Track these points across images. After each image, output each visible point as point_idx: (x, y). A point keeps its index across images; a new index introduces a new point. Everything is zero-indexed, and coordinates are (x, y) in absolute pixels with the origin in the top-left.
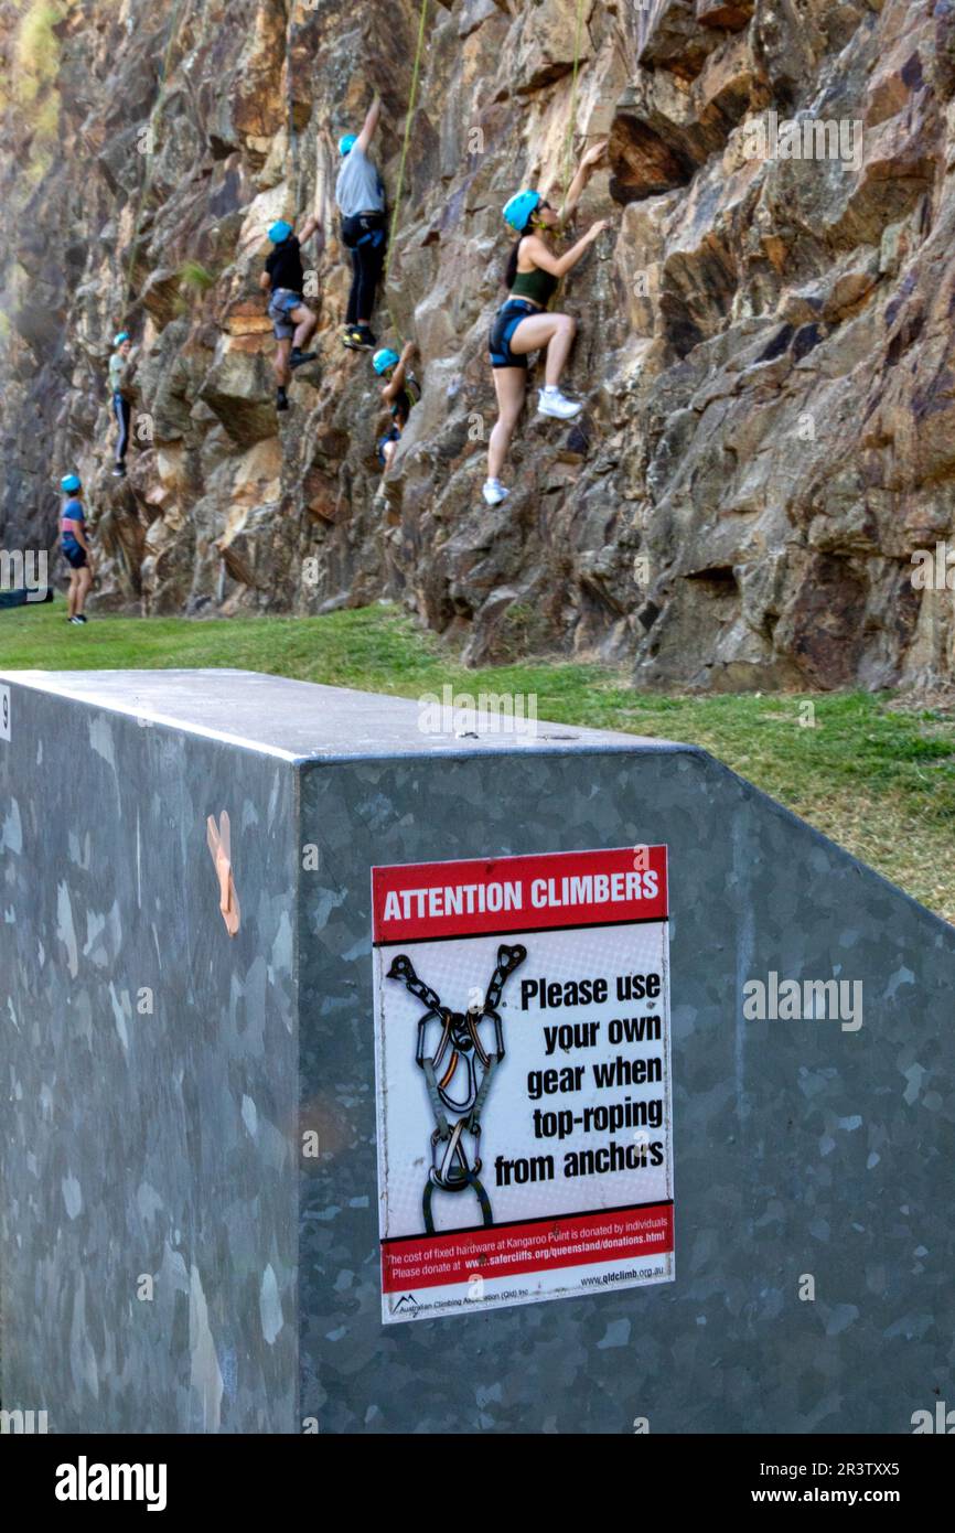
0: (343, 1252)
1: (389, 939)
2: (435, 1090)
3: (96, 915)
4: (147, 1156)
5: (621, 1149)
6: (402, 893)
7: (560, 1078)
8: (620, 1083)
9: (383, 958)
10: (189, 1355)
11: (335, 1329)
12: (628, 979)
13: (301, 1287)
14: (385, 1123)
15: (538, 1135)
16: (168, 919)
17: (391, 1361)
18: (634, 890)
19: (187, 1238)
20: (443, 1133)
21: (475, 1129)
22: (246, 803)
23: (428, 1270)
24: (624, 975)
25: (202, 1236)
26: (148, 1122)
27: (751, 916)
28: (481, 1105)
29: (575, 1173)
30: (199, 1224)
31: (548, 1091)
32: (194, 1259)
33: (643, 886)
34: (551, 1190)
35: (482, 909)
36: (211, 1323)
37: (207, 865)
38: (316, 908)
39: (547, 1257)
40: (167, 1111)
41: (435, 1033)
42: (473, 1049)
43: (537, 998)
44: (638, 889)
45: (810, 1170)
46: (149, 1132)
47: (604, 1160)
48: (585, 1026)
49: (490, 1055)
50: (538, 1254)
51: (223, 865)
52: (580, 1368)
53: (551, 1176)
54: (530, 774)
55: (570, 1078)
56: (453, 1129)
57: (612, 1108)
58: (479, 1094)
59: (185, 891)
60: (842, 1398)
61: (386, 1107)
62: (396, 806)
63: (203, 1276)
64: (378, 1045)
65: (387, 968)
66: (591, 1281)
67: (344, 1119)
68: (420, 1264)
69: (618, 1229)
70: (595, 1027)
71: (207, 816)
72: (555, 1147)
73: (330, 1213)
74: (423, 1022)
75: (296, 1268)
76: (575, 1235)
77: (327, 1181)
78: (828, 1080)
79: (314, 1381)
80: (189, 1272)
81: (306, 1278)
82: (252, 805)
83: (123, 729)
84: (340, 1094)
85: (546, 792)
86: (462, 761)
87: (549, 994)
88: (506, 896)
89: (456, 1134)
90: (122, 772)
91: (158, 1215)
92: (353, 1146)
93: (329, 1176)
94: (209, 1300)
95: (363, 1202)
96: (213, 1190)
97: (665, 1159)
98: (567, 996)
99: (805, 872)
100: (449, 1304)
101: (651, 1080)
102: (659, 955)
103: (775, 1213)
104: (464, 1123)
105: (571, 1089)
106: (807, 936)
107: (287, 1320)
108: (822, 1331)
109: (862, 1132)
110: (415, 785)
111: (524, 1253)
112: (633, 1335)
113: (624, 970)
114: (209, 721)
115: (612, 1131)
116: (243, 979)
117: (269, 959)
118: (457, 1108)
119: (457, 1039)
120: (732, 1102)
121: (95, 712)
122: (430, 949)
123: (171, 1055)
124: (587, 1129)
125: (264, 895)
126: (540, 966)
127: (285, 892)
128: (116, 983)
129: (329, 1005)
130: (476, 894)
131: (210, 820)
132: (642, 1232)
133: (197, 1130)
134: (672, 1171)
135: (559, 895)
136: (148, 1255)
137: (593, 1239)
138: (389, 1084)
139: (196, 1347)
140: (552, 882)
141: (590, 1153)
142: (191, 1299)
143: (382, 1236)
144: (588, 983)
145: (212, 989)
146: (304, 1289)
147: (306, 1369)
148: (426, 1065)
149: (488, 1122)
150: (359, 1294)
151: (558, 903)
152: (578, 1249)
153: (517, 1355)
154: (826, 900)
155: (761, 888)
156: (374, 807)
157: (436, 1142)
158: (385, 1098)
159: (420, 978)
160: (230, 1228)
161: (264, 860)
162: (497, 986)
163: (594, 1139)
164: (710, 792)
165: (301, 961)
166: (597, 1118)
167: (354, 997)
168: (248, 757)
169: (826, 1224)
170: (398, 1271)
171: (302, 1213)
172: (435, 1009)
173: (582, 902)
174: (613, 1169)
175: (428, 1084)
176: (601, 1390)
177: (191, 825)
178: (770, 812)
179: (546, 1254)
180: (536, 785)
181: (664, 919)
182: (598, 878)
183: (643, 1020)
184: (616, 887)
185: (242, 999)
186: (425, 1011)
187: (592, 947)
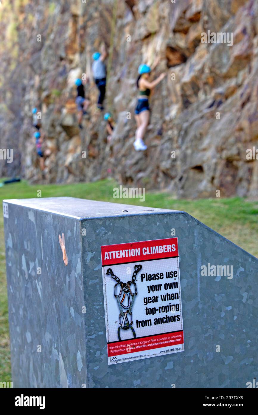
0: (97, 346)
1: (106, 264)
2: (120, 303)
3: (32, 262)
4: (47, 325)
5: (169, 317)
6: (109, 252)
7: (152, 299)
8: (168, 300)
9: (105, 269)
10: (60, 376)
11: (96, 367)
12: (169, 273)
13: (87, 356)
14: (107, 312)
15: (147, 314)
16: (50, 262)
17: (111, 375)
18: (169, 249)
19: (58, 346)
20: (122, 314)
21: (130, 313)
22: (68, 230)
23: (120, 350)
24: (168, 272)
25: (62, 345)
26: (47, 316)
27: (200, 255)
28: (132, 307)
29: (157, 324)
30: (61, 342)
31: (149, 303)
32: (60, 351)
33: (172, 248)
34: (151, 328)
35: (130, 256)
36: (65, 367)
37: (59, 247)
38: (87, 257)
39: (151, 346)
40: (52, 313)
41: (119, 288)
42: (129, 292)
43: (145, 278)
44: (170, 249)
45: (219, 321)
46: (47, 318)
47: (164, 320)
48: (158, 285)
49: (134, 294)
50: (148, 345)
51: (63, 247)
52: (160, 375)
53: (151, 325)
54: (141, 220)
55: (155, 299)
56: (125, 313)
57: (166, 306)
58: (131, 304)
59: (54, 255)
60: (230, 381)
61: (107, 308)
62: (107, 230)
63: (62, 355)
64: (104, 292)
65: (106, 272)
66: (162, 352)
67: (96, 311)
68: (118, 349)
69: (169, 338)
70: (161, 285)
71: (59, 235)
72: (152, 317)
73: (93, 336)
74: (116, 286)
75: (85, 351)
76: (158, 340)
77: (92, 328)
78: (222, 297)
79: (91, 380)
80: (59, 354)
81: (88, 353)
82: (70, 231)
83: (37, 213)
84: (95, 305)
85: (145, 225)
86: (123, 217)
87: (148, 277)
88: (136, 252)
89: (126, 314)
90: (37, 225)
91: (51, 340)
92: (99, 319)
93: (93, 326)
94: (64, 361)
95: (102, 333)
96: (64, 332)
97: (180, 319)
98: (153, 278)
99: (214, 243)
100: (125, 359)
101: (176, 299)
102: (177, 266)
103: (210, 332)
104: (128, 311)
105: (155, 302)
106: (215, 260)
107: (84, 364)
108: (224, 363)
109: (232, 310)
110: (111, 224)
111: (145, 345)
112: (174, 366)
113: (168, 270)
114: (58, 211)
115: (166, 312)
116: (69, 276)
117: (75, 271)
118: (125, 308)
119: (125, 290)
120: (198, 304)
121: (30, 209)
122: (117, 267)
123: (52, 298)
124: (160, 312)
125: (74, 254)
126: (146, 270)
127: (79, 253)
128: (37, 280)
129: (91, 282)
130: (128, 252)
131: (59, 236)
132: (175, 339)
133: (59, 317)
134: (182, 322)
135: (150, 251)
136: (48, 351)
137: (162, 341)
138: (107, 302)
139: (61, 374)
140: (148, 248)
141: (161, 318)
142: (60, 362)
143: (107, 342)
144: (158, 274)
145: (62, 280)
146: (88, 356)
147: (89, 377)
148: (117, 297)
149: (134, 311)
150: (102, 357)
151: (150, 253)
152: (158, 343)
153: (144, 372)
154: (220, 250)
155: (203, 247)
156: (101, 231)
157: (120, 317)
158: (107, 306)
159: (114, 274)
160: (69, 342)
161: (73, 245)
162: (135, 276)
163: (162, 315)
164: (188, 223)
165: (84, 271)
166: (162, 309)
167: (98, 280)
168: (68, 219)
169: (223, 335)
170: (112, 351)
171: (86, 336)
172: (119, 282)
173: (156, 253)
174: (167, 322)
175: (118, 302)
176: (166, 380)
177: (55, 238)
178: (204, 228)
179: (150, 345)
180: (143, 223)
181: (178, 257)
182: (160, 247)
183: (173, 283)
184: (165, 249)
185: (69, 282)
186: (117, 283)
187: (159, 265)
